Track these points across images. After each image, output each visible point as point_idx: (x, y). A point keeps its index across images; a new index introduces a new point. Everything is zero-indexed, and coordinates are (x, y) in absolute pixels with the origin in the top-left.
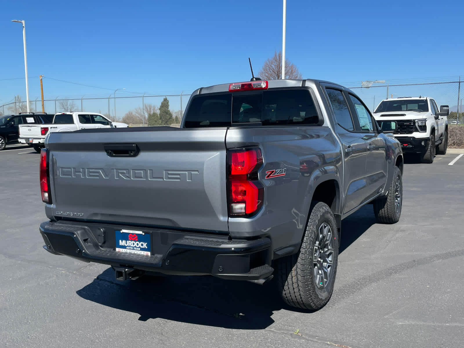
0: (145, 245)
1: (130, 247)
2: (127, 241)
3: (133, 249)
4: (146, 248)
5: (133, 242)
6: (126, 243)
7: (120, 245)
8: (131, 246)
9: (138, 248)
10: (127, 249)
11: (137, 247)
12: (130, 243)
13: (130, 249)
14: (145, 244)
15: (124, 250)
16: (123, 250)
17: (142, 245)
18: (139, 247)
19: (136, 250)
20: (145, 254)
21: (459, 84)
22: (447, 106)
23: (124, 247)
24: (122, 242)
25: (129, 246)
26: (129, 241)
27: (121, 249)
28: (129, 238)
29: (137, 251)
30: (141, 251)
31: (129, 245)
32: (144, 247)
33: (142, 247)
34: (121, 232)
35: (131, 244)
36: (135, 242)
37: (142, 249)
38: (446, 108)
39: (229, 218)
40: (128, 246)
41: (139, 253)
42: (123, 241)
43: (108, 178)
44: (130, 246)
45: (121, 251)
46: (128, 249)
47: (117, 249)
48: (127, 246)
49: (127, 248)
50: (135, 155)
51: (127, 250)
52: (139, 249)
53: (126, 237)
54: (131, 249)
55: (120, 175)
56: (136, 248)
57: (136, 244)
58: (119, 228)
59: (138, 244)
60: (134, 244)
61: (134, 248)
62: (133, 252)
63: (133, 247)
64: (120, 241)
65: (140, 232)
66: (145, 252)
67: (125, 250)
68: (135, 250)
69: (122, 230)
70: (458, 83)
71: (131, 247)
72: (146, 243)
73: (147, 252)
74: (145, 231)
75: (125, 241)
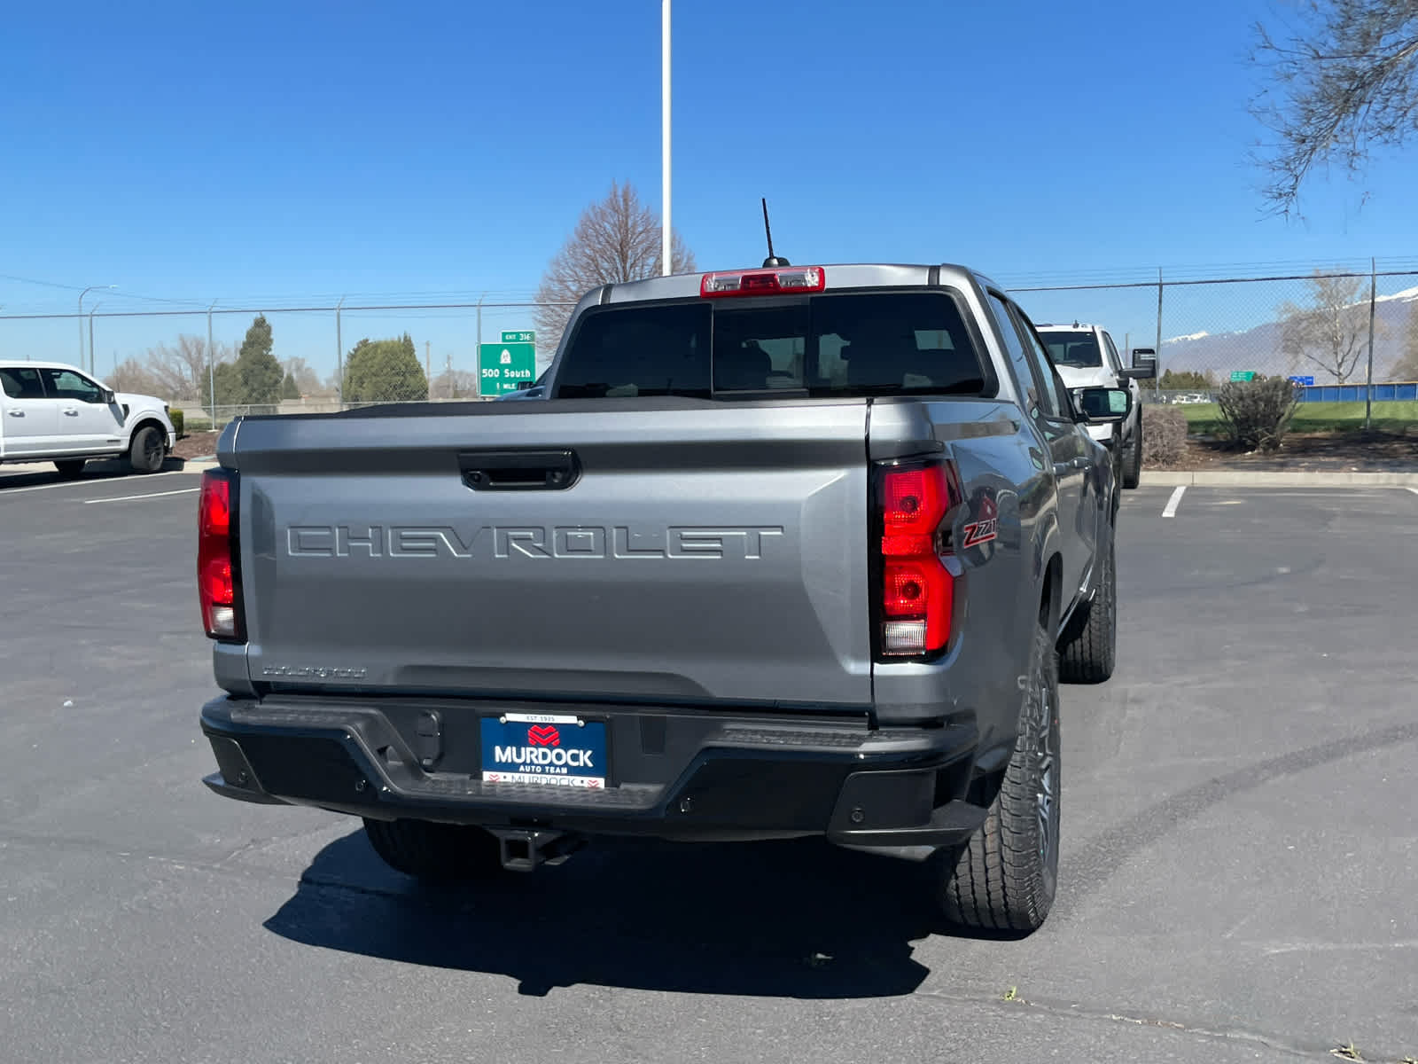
0: (585, 758)
1: (533, 767)
2: (523, 749)
3: (543, 772)
4: (590, 765)
5: (541, 750)
6: (519, 756)
7: (497, 760)
8: (535, 761)
9: (561, 767)
10: (522, 772)
11: (556, 766)
12: (531, 753)
13: (531, 772)
14: (584, 753)
15: (513, 777)
16: (509, 775)
17: (575, 758)
18: (566, 765)
19: (553, 774)
20: (586, 785)
21: (1161, 290)
22: (1151, 351)
23: (511, 767)
24: (503, 751)
25: (528, 765)
26: (529, 749)
27: (501, 775)
28: (530, 739)
29: (559, 777)
30: (571, 778)
31: (528, 761)
32: (582, 764)
34: (503, 720)
35: (537, 757)
36: (551, 751)
37: (573, 771)
38: (1144, 357)
39: (876, 665)
40: (524, 764)
41: (565, 782)
42: (509, 748)
43: (469, 556)
44: (532, 763)
45: (502, 780)
46: (525, 772)
47: (487, 776)
48: (521, 764)
49: (522, 768)
50: (565, 484)
51: (522, 775)
52: (565, 770)
53: (518, 737)
54: (535, 772)
55: (514, 545)
56: (552, 768)
57: (552, 756)
58: (498, 710)
59: (559, 757)
60: (545, 756)
61: (547, 768)
62: (544, 780)
63: (543, 766)
64: (498, 749)
65: (572, 720)
66: (586, 779)
67: (517, 775)
68: (549, 773)
69: (504, 716)
70: (1158, 287)
71: (537, 765)
72: (589, 753)
73: (593, 779)
74: (587, 713)
75: (514, 749)
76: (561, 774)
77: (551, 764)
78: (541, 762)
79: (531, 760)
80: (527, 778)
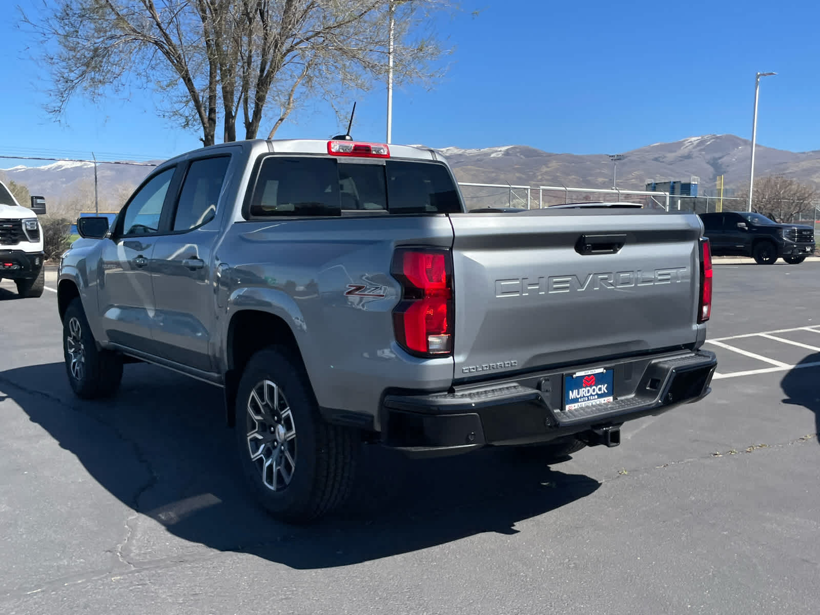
0: (604, 388)
3: (588, 400)
4: (606, 391)
8: (585, 395)
9: (594, 395)
11: (593, 395)
12: (583, 391)
13: (583, 401)
16: (576, 405)
20: (605, 402)
23: (576, 400)
24: (573, 393)
26: (583, 389)
27: (573, 405)
28: (583, 384)
29: (596, 401)
30: (600, 400)
32: (603, 392)
33: (599, 393)
35: (585, 393)
37: (600, 396)
39: (699, 325)
40: (581, 397)
41: (598, 402)
42: (575, 391)
44: (584, 396)
45: (573, 408)
47: (568, 407)
49: (580, 400)
51: (581, 403)
52: (596, 397)
53: (579, 383)
54: (585, 401)
59: (594, 390)
60: (588, 391)
61: (589, 397)
62: (589, 403)
63: (588, 397)
65: (601, 370)
66: (606, 399)
67: (579, 404)
68: (591, 400)
69: (575, 374)
73: (608, 398)
74: (607, 365)
75: (577, 390)
76: (595, 399)
77: (591, 395)
78: (588, 395)
79: (583, 395)
80: (583, 404)
